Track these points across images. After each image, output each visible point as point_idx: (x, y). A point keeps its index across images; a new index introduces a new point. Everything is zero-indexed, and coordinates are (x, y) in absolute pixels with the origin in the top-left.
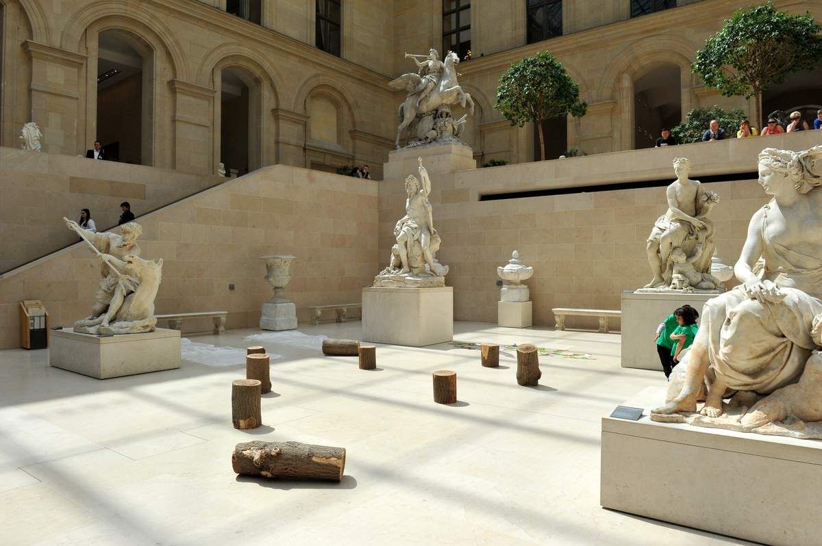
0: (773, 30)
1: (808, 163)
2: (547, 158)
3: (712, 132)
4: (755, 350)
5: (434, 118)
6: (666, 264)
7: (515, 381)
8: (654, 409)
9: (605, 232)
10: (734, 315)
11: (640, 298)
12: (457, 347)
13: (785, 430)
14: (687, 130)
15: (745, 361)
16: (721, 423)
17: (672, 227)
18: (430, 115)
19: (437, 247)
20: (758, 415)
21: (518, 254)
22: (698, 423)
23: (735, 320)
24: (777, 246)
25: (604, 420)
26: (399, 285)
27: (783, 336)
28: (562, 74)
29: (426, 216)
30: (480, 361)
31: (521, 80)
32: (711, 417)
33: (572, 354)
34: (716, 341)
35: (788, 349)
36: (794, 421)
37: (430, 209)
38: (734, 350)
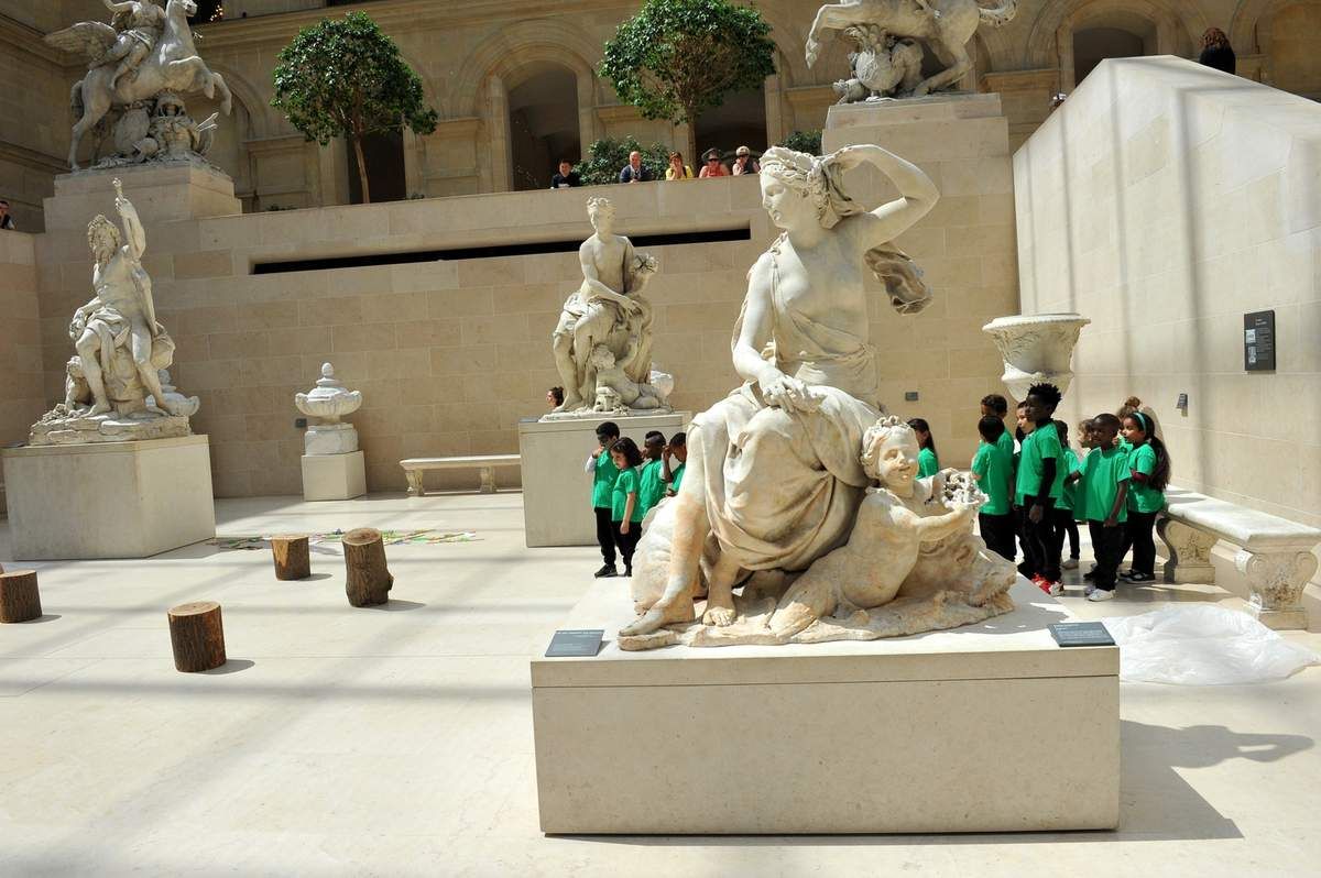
0: (709, 21)
1: (836, 176)
2: (374, 199)
3: (633, 170)
4: (783, 496)
5: (151, 115)
6: (584, 373)
7: (345, 600)
8: (623, 628)
9: (479, 327)
10: (748, 439)
11: (549, 430)
12: (227, 549)
13: (841, 630)
14: (590, 172)
15: (769, 520)
16: (742, 634)
17: (591, 310)
18: (141, 108)
19: (167, 358)
20: (797, 610)
21: (332, 369)
22: (703, 640)
23: (749, 447)
24: (798, 317)
25: (535, 666)
26: (90, 439)
27: (822, 468)
28: (393, 56)
29: (139, 299)
30: (272, 571)
31: (319, 61)
32: (722, 626)
33: (442, 535)
34: (719, 487)
35: (830, 490)
36: (849, 612)
37: (146, 283)
38: (751, 500)
